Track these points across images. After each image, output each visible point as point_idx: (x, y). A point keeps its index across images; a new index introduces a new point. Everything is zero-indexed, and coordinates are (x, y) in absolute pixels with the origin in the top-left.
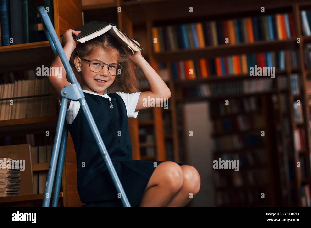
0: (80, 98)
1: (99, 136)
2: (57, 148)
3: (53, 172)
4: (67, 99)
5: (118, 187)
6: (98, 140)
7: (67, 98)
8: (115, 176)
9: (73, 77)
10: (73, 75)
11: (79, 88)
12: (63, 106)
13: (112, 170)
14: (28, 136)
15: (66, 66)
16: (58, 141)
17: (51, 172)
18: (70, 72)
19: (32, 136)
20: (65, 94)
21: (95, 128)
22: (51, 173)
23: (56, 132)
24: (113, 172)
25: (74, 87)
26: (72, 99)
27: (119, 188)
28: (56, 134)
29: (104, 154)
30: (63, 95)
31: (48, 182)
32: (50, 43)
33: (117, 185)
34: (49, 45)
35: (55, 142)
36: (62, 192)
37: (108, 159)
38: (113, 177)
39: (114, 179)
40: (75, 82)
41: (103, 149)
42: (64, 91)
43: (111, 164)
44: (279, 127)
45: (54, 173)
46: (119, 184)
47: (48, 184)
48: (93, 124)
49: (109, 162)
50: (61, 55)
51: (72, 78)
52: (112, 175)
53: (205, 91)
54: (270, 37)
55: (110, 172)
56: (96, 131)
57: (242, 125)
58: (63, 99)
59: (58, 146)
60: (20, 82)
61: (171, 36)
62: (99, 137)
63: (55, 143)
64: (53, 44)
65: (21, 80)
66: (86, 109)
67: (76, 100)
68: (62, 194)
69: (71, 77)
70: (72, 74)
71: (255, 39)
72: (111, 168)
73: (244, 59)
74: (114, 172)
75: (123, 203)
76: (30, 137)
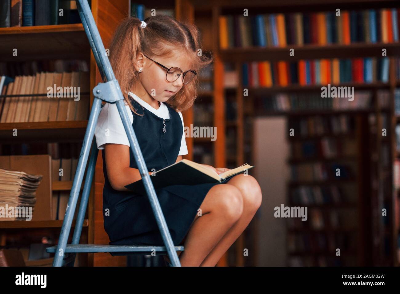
0: (118, 100)
1: (138, 150)
2: (84, 163)
3: (76, 193)
4: (101, 101)
5: (158, 218)
6: (137, 156)
7: (100, 99)
8: (155, 204)
9: (111, 72)
10: (110, 70)
11: (116, 87)
12: (95, 108)
13: (152, 195)
14: (50, 145)
15: (103, 57)
16: (85, 154)
17: (74, 192)
18: (107, 65)
19: (56, 145)
20: (99, 94)
21: (134, 140)
22: (74, 194)
23: (84, 141)
24: (153, 198)
25: (111, 85)
26: (107, 100)
27: (159, 220)
28: (83, 145)
29: (143, 174)
30: (95, 94)
31: (69, 205)
32: (84, 27)
33: (158, 215)
34: (83, 30)
35: (82, 154)
36: (88, 220)
37: (149, 180)
38: (154, 204)
39: (155, 207)
40: (113, 79)
41: (143, 168)
42: (98, 90)
43: (152, 187)
44: (375, 157)
45: (78, 194)
46: (161, 215)
47: (68, 208)
48: (132, 134)
49: (149, 185)
50: (97, 42)
51: (109, 74)
52: (152, 202)
53: (283, 103)
54: (371, 38)
55: (150, 198)
56: (136, 144)
57: (328, 150)
58: (96, 99)
59: (85, 160)
60: (43, 74)
61: (243, 29)
62: (139, 152)
63: (82, 156)
64: (88, 28)
65: (45, 71)
66: (124, 115)
67: (112, 102)
68: (88, 222)
69: (107, 72)
70: (109, 68)
71: (352, 40)
72: (151, 192)
73: (336, 64)
74: (155, 199)
75: (164, 240)
76: (53, 147)
